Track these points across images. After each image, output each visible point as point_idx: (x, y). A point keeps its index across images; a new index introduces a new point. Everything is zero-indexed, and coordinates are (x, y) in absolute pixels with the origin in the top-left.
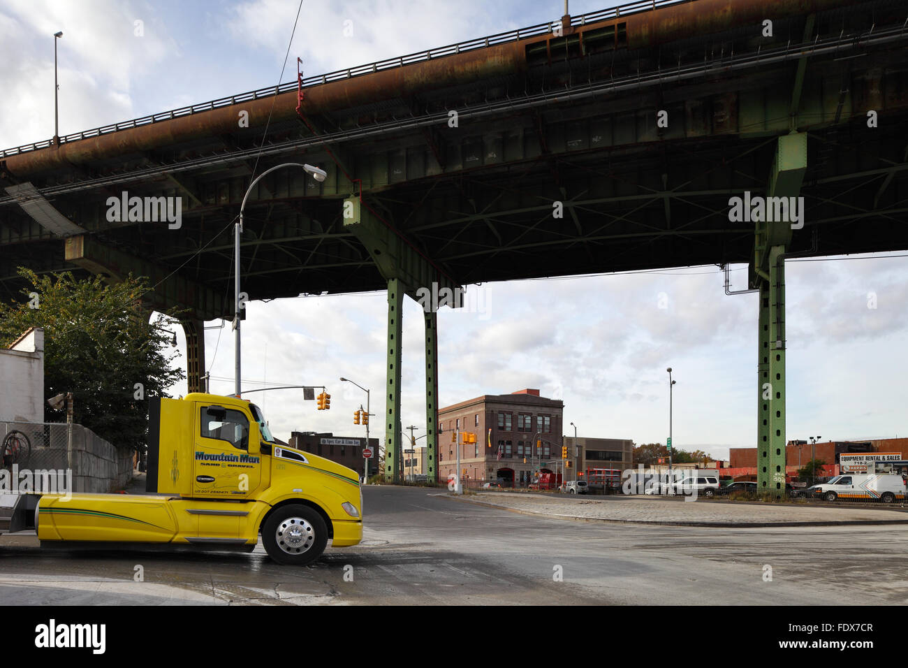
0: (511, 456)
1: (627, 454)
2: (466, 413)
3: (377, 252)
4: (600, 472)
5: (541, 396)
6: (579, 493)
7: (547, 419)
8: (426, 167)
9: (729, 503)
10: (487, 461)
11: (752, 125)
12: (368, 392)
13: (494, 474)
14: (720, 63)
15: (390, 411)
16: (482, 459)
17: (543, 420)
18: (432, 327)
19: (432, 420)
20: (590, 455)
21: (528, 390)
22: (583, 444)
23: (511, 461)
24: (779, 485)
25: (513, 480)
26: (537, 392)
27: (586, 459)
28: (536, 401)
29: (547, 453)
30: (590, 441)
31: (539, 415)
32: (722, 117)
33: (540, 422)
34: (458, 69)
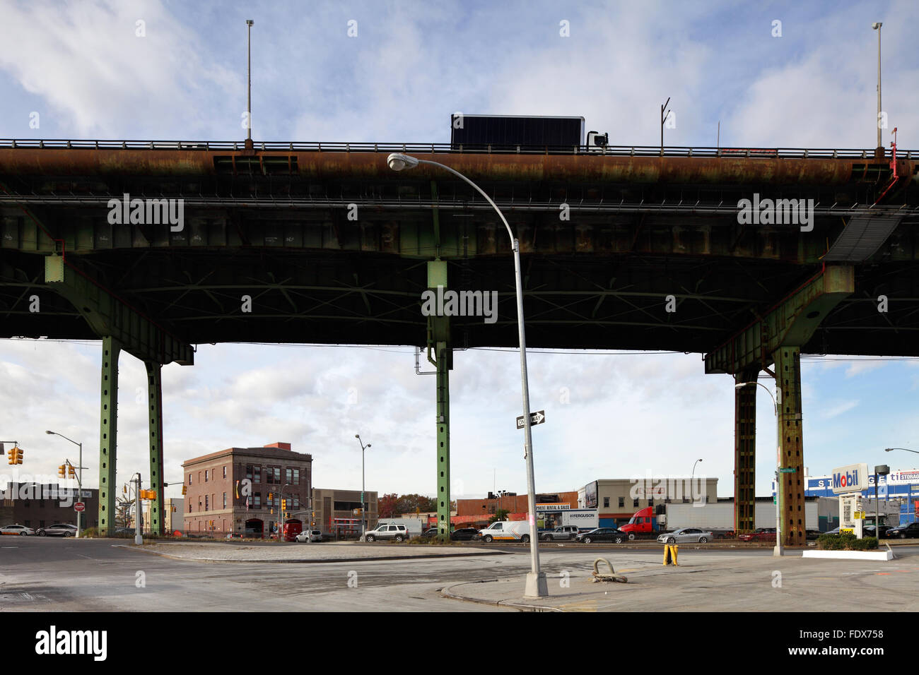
0: (260, 507)
1: (373, 505)
2: (215, 465)
3: (87, 310)
4: (348, 522)
5: (292, 450)
6: (313, 541)
7: (296, 472)
8: (133, 239)
9: (405, 546)
10: (234, 512)
11: (409, 249)
12: (81, 445)
13: (242, 525)
14: (372, 202)
15: (104, 465)
16: (230, 510)
17: (292, 473)
18: (155, 383)
19: (156, 473)
20: (339, 506)
21: (279, 444)
22: (332, 496)
23: (260, 512)
24: (443, 530)
25: (262, 531)
26: (289, 445)
27: (335, 509)
28: (285, 455)
29: (296, 504)
30: (337, 493)
31: (288, 468)
32: (387, 239)
33: (289, 475)
34: (152, 163)
